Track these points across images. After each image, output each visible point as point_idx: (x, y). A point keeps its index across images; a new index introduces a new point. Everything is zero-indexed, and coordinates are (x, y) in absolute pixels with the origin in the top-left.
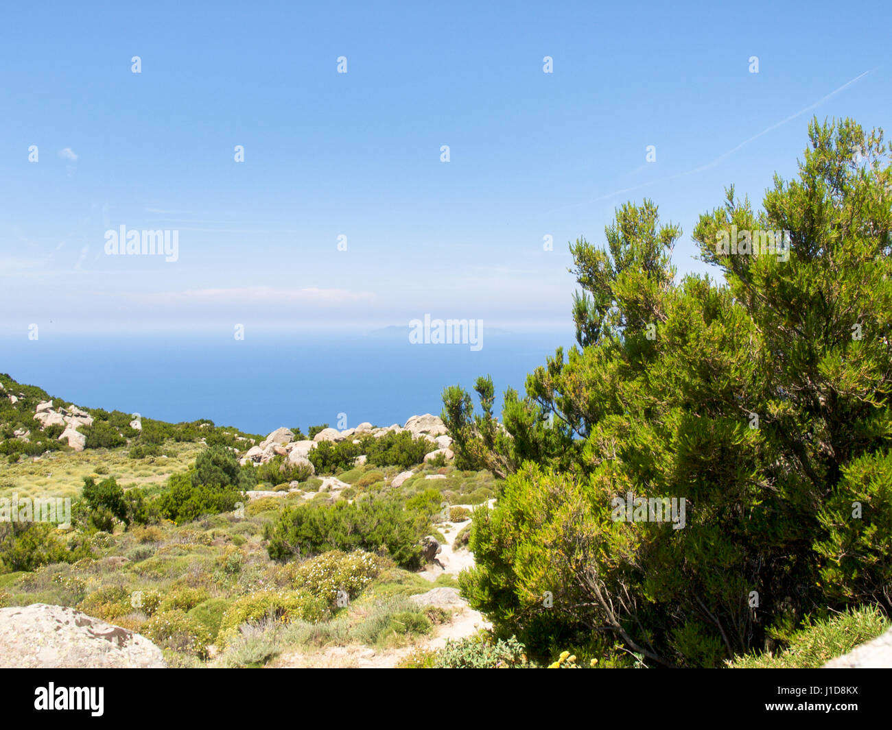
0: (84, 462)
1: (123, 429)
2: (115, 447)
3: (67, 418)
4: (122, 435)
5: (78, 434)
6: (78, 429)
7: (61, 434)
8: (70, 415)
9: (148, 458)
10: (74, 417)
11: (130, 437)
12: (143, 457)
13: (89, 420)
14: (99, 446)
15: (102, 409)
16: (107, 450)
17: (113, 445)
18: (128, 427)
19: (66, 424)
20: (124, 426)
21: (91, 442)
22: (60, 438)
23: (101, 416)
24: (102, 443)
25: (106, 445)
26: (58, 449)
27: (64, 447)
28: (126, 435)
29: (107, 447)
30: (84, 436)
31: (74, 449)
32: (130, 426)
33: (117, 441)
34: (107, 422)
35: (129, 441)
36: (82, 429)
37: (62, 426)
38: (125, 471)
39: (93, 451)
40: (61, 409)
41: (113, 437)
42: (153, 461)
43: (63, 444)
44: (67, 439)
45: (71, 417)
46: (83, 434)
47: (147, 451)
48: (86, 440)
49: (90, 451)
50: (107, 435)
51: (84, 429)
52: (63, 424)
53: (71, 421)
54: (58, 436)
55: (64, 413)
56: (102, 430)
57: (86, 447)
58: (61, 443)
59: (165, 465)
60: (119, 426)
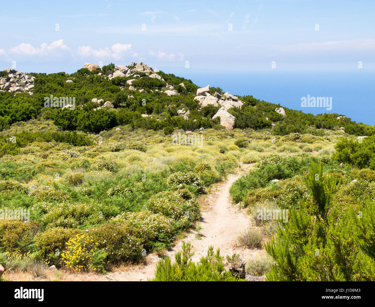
0: (229, 137)
1: (269, 114)
2: (260, 128)
3: (221, 101)
4: (267, 119)
5: (228, 115)
6: (229, 111)
7: (215, 114)
8: (224, 98)
9: (292, 135)
10: (226, 100)
11: (275, 121)
12: (287, 133)
13: (239, 104)
14: (247, 126)
15: (252, 96)
16: (253, 130)
17: (259, 127)
18: (273, 112)
19: (220, 106)
20: (269, 111)
21: (239, 123)
22: (213, 118)
23: (250, 102)
24: (249, 124)
25: (253, 126)
26: (211, 127)
27: (217, 126)
28: (271, 119)
29: (253, 128)
30: (234, 117)
31: (224, 128)
32: (275, 111)
33: (263, 123)
34: (255, 107)
35: (273, 125)
36: (233, 111)
37: (216, 108)
38: (267, 146)
39: (241, 130)
40: (216, 93)
41: (260, 119)
42: (298, 138)
43: (216, 123)
44: (219, 118)
45: (225, 100)
46: (234, 115)
47: (291, 129)
48: (236, 121)
49: (238, 130)
50: (254, 117)
51: (234, 111)
52: (216, 105)
53: (224, 104)
54: (212, 116)
55: (219, 97)
56: (250, 112)
57: (235, 126)
58: (214, 122)
59: (312, 143)
60: (265, 111)
